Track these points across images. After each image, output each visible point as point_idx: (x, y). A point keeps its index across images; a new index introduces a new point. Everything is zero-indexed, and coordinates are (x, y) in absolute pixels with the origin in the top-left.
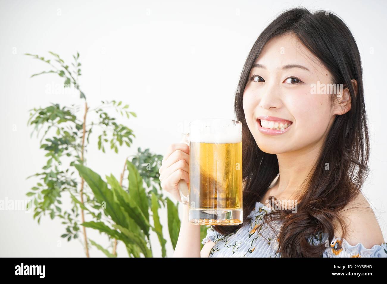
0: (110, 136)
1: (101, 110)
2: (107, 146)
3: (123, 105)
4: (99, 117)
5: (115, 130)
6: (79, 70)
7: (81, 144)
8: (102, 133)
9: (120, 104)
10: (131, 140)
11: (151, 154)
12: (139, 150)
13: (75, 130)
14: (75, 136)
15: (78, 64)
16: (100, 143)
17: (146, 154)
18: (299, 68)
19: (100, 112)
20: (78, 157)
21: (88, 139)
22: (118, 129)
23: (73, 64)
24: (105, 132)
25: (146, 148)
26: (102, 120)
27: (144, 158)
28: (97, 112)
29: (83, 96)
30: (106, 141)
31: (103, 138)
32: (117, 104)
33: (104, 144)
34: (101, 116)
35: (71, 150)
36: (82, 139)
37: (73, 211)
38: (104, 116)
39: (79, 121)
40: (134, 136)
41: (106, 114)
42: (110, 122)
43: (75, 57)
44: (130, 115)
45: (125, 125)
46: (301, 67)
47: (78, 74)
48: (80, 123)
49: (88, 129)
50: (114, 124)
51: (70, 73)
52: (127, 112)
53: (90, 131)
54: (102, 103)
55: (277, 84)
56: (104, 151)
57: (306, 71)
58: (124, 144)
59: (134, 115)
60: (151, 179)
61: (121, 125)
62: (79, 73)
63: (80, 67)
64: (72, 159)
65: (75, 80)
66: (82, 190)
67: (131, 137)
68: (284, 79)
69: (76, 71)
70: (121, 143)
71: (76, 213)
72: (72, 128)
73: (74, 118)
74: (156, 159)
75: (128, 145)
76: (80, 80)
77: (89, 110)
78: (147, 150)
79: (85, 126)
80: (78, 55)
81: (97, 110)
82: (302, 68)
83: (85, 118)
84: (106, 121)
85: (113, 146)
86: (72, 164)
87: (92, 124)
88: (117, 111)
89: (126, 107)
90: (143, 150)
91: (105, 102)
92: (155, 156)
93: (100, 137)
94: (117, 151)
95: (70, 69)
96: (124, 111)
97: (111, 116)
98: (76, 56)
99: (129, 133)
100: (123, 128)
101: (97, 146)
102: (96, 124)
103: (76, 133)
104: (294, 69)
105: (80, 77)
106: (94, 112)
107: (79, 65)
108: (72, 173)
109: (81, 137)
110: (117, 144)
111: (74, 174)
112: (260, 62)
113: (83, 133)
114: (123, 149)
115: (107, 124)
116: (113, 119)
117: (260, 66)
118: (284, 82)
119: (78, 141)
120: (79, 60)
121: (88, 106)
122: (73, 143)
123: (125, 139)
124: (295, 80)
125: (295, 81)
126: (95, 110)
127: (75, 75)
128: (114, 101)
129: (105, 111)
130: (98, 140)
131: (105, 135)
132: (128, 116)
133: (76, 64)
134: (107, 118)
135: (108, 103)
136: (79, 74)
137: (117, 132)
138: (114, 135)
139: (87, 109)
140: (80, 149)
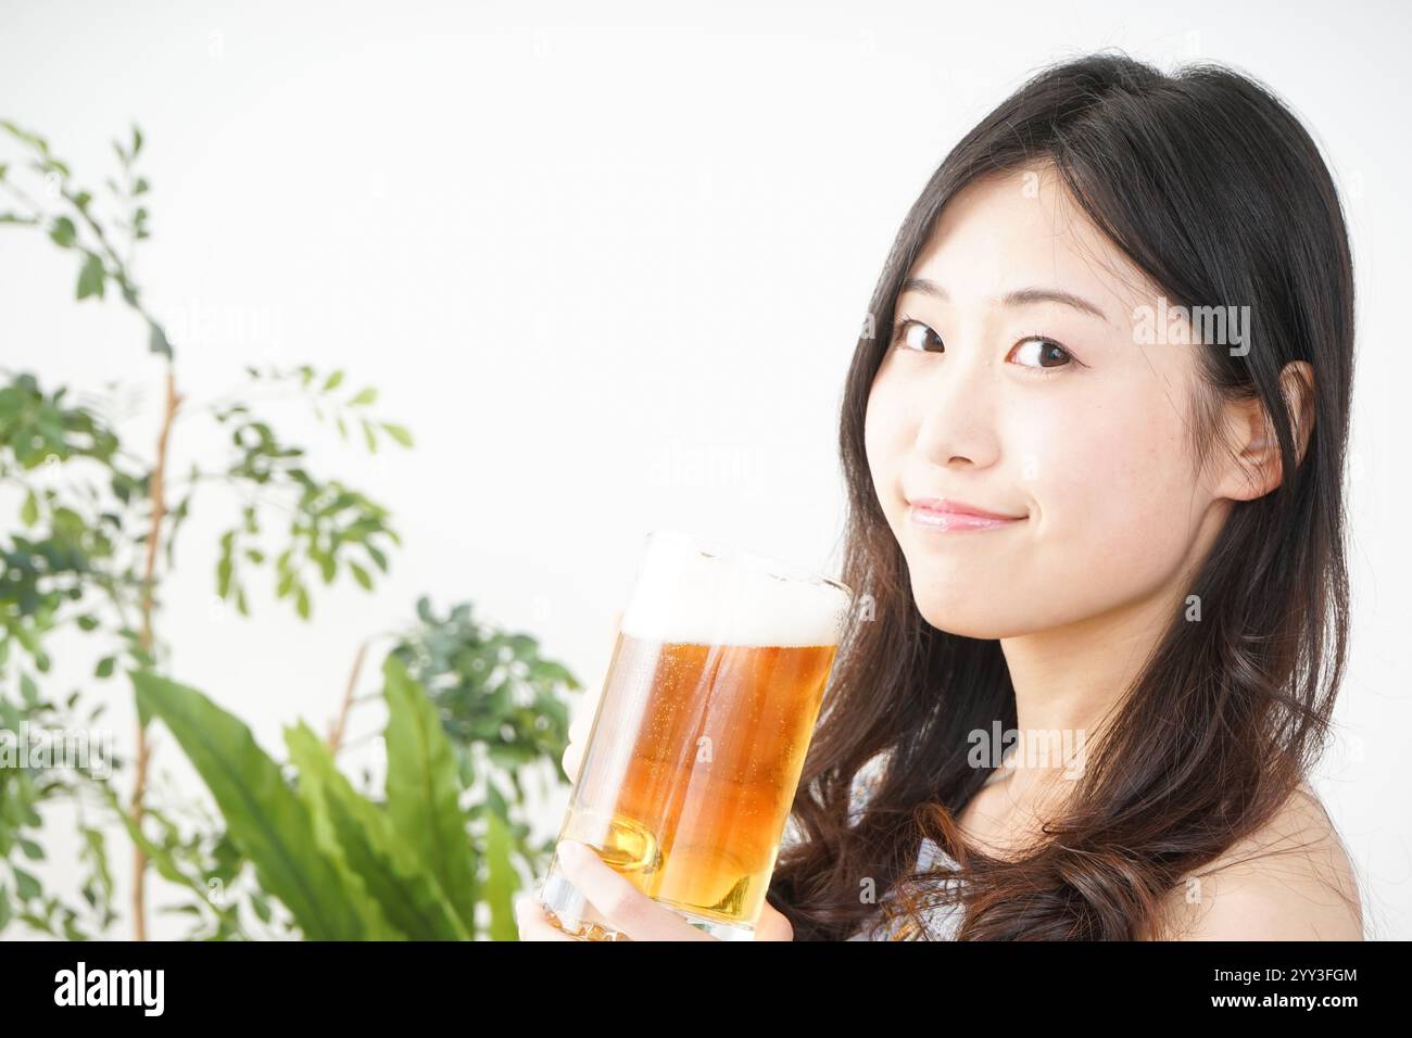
0: (275, 535)
1: (239, 409)
2: (258, 581)
3: (348, 390)
4: (227, 440)
5: (304, 505)
6: (141, 215)
7: (141, 571)
8: (235, 520)
9: (333, 382)
10: (380, 559)
11: (475, 630)
12: (423, 607)
13: (110, 503)
14: (109, 530)
15: (135, 184)
16: (225, 570)
17: (454, 628)
18: (1066, 307)
19: (236, 421)
20: (126, 632)
21: (169, 547)
22: (321, 503)
23: (112, 186)
24: (250, 513)
25: (458, 598)
26: (239, 455)
27: (447, 647)
28: (221, 419)
29: (160, 344)
30: (256, 557)
31: (244, 542)
32: (318, 383)
33: (245, 572)
34: (238, 439)
35: (94, 598)
36: (144, 550)
37: (90, 896)
38: (252, 438)
39: (134, 458)
40: (395, 538)
41: (262, 429)
42: (279, 469)
43: (120, 151)
44: (384, 440)
45: (353, 484)
46: (1073, 300)
47: (135, 233)
48: (137, 471)
49: (172, 498)
50: (299, 475)
51: (98, 229)
52: (366, 425)
53: (182, 511)
54: (248, 376)
55: (987, 363)
56: (242, 607)
57: (1092, 319)
58: (345, 576)
59: (401, 436)
60: (479, 749)
61: (333, 483)
62: (139, 225)
63: (145, 200)
64: (104, 643)
65: (121, 265)
66: (138, 797)
67: (380, 541)
68: (1010, 346)
69: (126, 213)
70: (329, 568)
71: (101, 909)
72: (94, 494)
73: (106, 446)
74: (506, 653)
75: (363, 578)
76: (144, 263)
77: (185, 407)
78: (460, 612)
79: (161, 487)
80: (139, 141)
81: (223, 409)
82: (1075, 306)
83: (163, 445)
84: (261, 463)
85: (288, 584)
86: (105, 668)
87: (195, 476)
88: (320, 416)
89: (365, 397)
90: (441, 610)
91: (265, 372)
92: (499, 638)
93: (227, 541)
94: (304, 608)
95: (97, 209)
96: (352, 418)
97: (285, 438)
98: (128, 143)
99: (372, 522)
100: (346, 500)
101: (210, 580)
102: (211, 477)
103: (115, 520)
104: (1048, 307)
105: (143, 246)
106: (208, 419)
107: (142, 187)
108: (97, 713)
109: (141, 540)
110: (310, 574)
111: (103, 720)
112: (929, 271)
113: (150, 516)
114: (336, 598)
115: (263, 478)
116: (296, 453)
117: (928, 288)
118: (1010, 358)
119: (125, 556)
120: (143, 166)
121: (181, 386)
122: (101, 564)
123: (353, 552)
124: (1056, 352)
125: (1055, 357)
126: (213, 408)
127: (119, 239)
128: (307, 372)
129: (260, 413)
130: (214, 554)
131: (253, 529)
132: (372, 443)
133: (126, 186)
134: (267, 446)
135: (277, 376)
136: (142, 235)
137: (316, 517)
138: (296, 530)
139: (174, 402)
140: (132, 593)
